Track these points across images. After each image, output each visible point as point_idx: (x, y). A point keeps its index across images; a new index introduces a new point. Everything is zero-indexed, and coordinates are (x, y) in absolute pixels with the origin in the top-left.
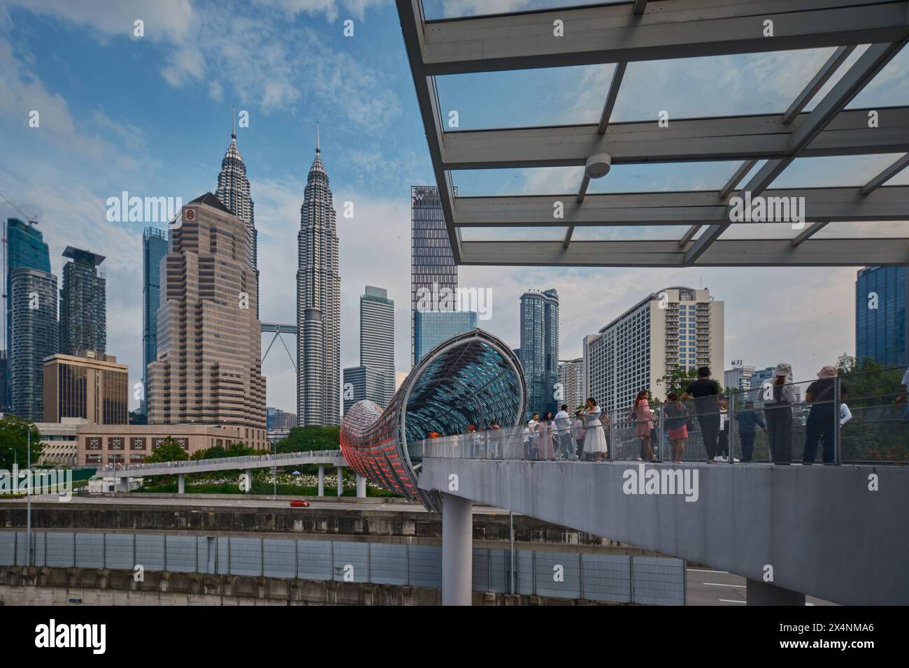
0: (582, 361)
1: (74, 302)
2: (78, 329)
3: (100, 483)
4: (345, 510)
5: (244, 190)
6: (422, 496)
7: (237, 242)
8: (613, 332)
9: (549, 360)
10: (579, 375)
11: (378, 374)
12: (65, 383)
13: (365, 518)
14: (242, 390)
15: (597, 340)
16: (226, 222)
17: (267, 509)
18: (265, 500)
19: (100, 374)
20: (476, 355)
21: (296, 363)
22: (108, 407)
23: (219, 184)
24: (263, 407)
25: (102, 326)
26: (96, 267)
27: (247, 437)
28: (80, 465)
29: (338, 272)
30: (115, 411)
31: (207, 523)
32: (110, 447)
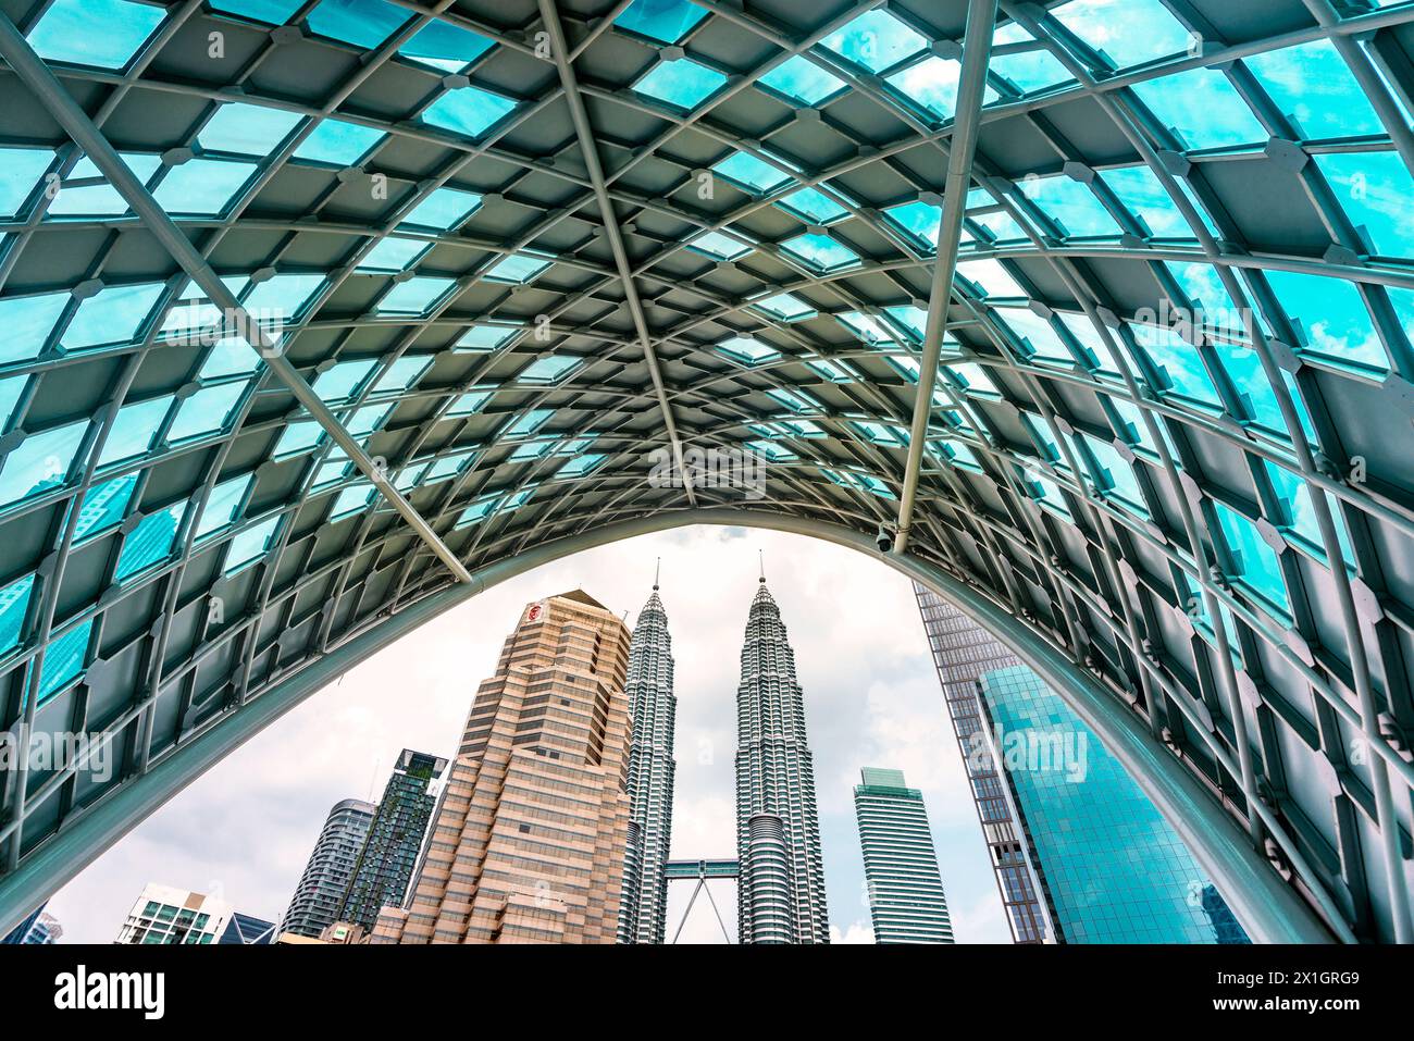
26: (431, 780)
29: (807, 744)
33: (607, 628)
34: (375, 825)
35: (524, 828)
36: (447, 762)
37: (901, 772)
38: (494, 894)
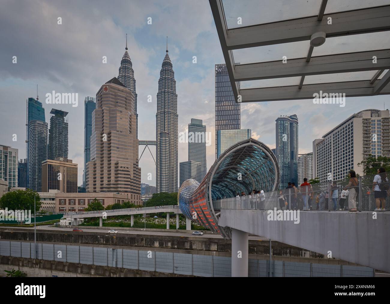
0: (312, 154)
1: (54, 135)
2: (56, 147)
3: (65, 221)
4: (180, 237)
5: (131, 75)
6: (221, 230)
7: (127, 101)
8: (331, 137)
9: (293, 154)
10: (311, 162)
11: (198, 165)
12: (50, 173)
13: (190, 241)
14: (129, 175)
15: (321, 142)
16: (122, 91)
17: (141, 235)
18: (140, 231)
19: (65, 169)
20: (250, 153)
21: (155, 160)
22: (69, 184)
23: (120, 73)
24: (139, 183)
25: (67, 146)
26: (64, 117)
27: (132, 198)
28: (57, 212)
29: (177, 112)
30: (72, 186)
31: (113, 242)
32: (70, 204)
37: (202, 121)
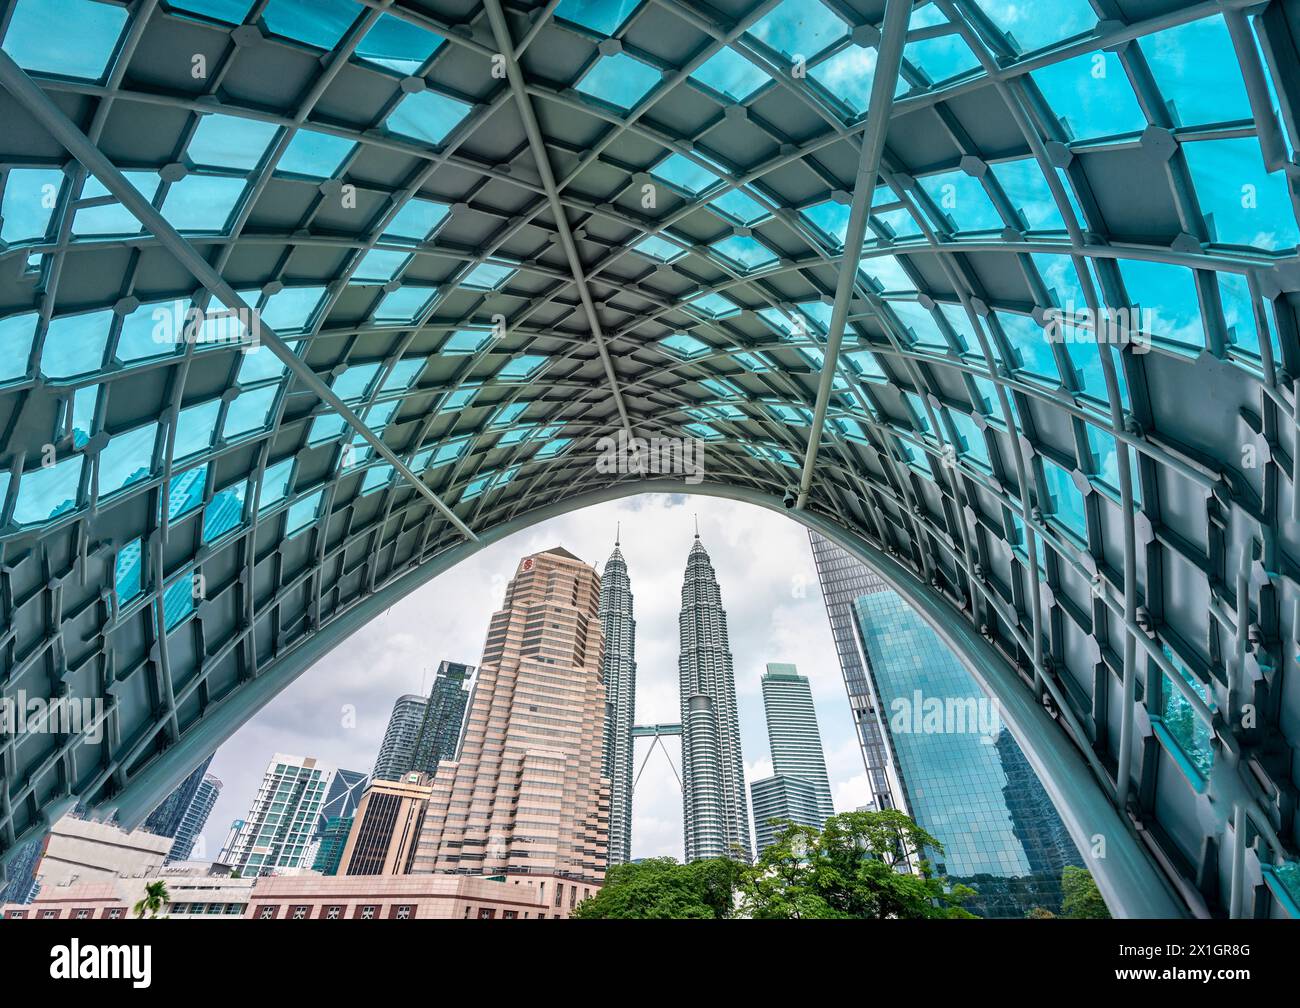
5: (624, 586)
19: (417, 806)
21: (681, 777)
26: (463, 679)
33: (582, 574)
34: (428, 710)
35: (533, 709)
36: (474, 668)
37: (794, 666)
38: (515, 750)
